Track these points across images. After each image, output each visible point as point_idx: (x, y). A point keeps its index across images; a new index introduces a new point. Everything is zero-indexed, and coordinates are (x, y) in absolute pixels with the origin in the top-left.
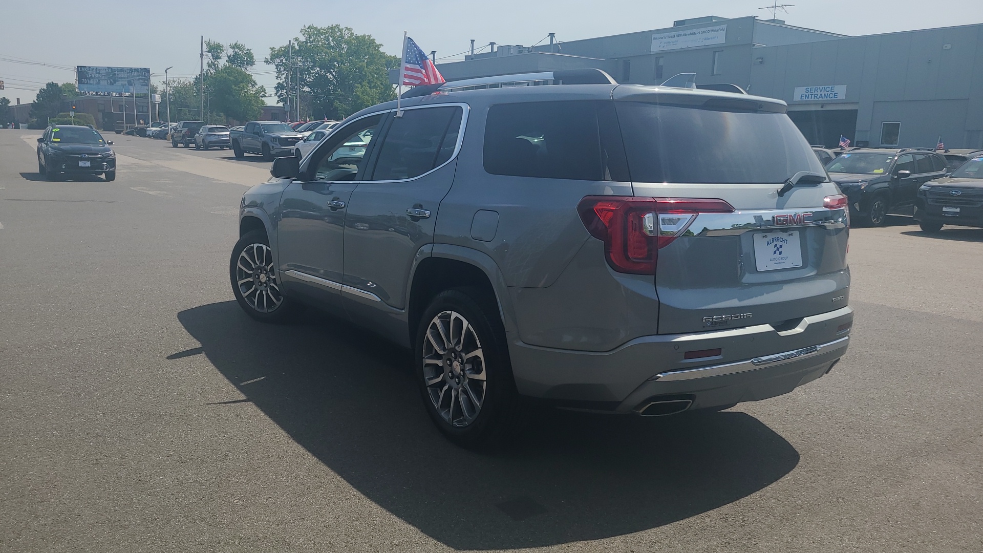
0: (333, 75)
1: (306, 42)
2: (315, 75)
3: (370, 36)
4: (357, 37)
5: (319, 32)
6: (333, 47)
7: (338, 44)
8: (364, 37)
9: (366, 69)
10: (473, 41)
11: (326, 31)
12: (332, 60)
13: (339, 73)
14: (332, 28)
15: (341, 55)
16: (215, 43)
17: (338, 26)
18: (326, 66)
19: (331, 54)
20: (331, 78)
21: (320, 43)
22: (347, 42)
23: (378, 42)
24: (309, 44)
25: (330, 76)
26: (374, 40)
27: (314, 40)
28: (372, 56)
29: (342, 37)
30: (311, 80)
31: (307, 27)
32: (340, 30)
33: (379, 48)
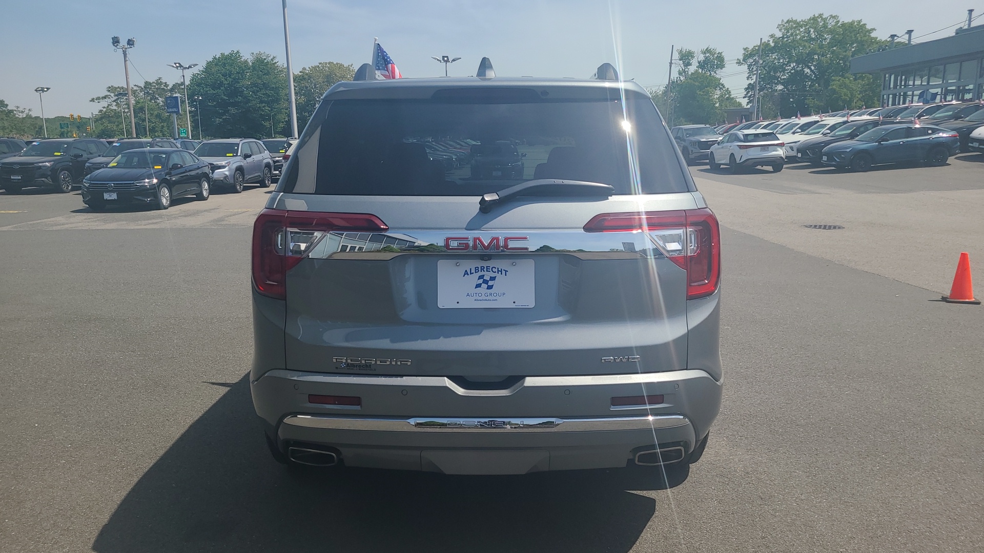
0: (811, 69)
1: (783, 37)
2: (790, 72)
3: (860, 22)
4: (843, 25)
5: (798, 25)
6: (813, 39)
7: (820, 34)
8: (852, 23)
9: (851, 59)
10: (971, 11)
11: (805, 23)
12: (813, 52)
13: (819, 66)
14: (814, 19)
15: (821, 47)
16: (687, 50)
17: (821, 15)
18: (804, 60)
19: (809, 47)
20: (808, 72)
21: (799, 37)
22: (831, 32)
23: (869, 27)
24: (786, 39)
25: (807, 70)
26: (865, 24)
27: (792, 34)
28: (861, 44)
29: (825, 26)
30: (785, 77)
31: (785, 21)
32: (825, 20)
33: (870, 33)
